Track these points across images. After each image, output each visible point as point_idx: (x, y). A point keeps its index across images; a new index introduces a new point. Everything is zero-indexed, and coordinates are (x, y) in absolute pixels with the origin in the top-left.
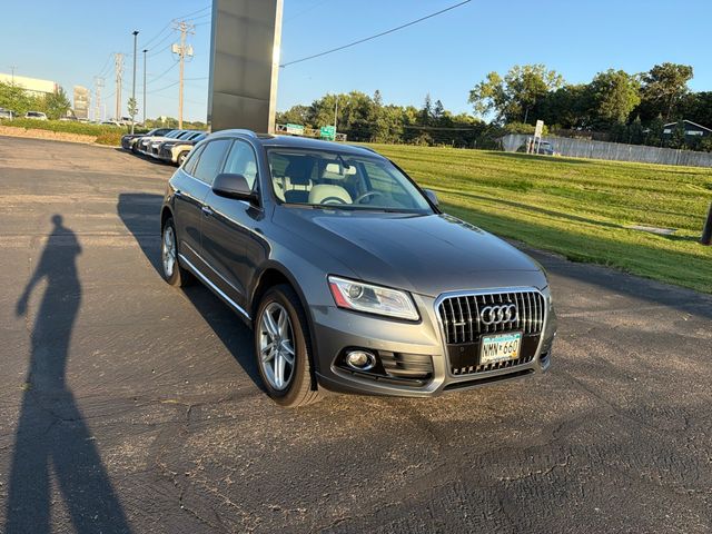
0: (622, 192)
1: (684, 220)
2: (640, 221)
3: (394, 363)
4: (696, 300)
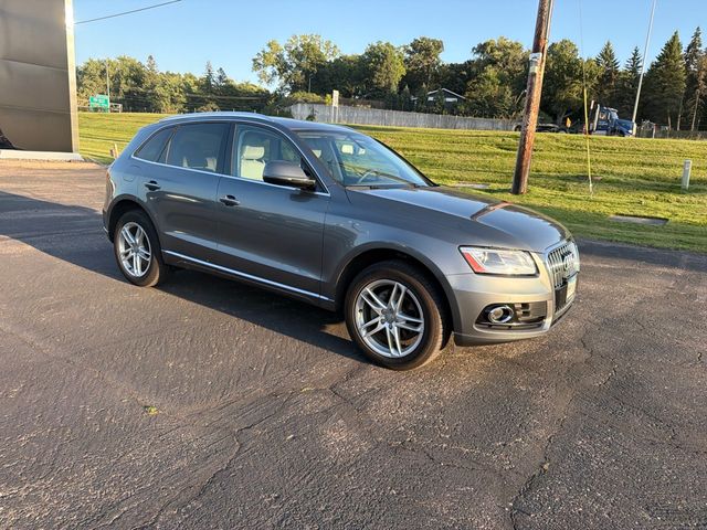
0: (436, 156)
3: (522, 312)
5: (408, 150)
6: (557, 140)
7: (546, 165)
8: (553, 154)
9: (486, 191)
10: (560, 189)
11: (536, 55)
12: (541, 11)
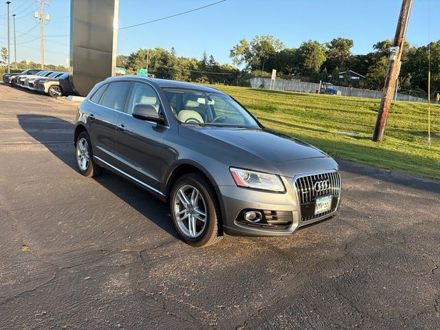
0: (327, 112)
1: (361, 128)
2: (338, 128)
3: (271, 217)
4: (378, 172)
5: (309, 107)
6: (414, 107)
7: (403, 123)
8: (409, 116)
9: (355, 137)
10: (408, 140)
11: (395, 48)
12: (401, 19)
